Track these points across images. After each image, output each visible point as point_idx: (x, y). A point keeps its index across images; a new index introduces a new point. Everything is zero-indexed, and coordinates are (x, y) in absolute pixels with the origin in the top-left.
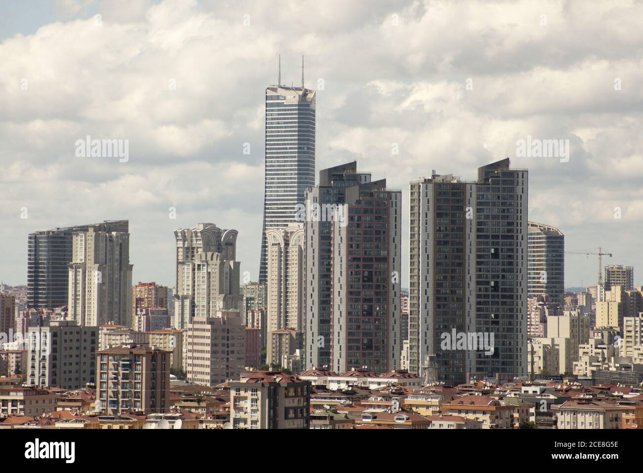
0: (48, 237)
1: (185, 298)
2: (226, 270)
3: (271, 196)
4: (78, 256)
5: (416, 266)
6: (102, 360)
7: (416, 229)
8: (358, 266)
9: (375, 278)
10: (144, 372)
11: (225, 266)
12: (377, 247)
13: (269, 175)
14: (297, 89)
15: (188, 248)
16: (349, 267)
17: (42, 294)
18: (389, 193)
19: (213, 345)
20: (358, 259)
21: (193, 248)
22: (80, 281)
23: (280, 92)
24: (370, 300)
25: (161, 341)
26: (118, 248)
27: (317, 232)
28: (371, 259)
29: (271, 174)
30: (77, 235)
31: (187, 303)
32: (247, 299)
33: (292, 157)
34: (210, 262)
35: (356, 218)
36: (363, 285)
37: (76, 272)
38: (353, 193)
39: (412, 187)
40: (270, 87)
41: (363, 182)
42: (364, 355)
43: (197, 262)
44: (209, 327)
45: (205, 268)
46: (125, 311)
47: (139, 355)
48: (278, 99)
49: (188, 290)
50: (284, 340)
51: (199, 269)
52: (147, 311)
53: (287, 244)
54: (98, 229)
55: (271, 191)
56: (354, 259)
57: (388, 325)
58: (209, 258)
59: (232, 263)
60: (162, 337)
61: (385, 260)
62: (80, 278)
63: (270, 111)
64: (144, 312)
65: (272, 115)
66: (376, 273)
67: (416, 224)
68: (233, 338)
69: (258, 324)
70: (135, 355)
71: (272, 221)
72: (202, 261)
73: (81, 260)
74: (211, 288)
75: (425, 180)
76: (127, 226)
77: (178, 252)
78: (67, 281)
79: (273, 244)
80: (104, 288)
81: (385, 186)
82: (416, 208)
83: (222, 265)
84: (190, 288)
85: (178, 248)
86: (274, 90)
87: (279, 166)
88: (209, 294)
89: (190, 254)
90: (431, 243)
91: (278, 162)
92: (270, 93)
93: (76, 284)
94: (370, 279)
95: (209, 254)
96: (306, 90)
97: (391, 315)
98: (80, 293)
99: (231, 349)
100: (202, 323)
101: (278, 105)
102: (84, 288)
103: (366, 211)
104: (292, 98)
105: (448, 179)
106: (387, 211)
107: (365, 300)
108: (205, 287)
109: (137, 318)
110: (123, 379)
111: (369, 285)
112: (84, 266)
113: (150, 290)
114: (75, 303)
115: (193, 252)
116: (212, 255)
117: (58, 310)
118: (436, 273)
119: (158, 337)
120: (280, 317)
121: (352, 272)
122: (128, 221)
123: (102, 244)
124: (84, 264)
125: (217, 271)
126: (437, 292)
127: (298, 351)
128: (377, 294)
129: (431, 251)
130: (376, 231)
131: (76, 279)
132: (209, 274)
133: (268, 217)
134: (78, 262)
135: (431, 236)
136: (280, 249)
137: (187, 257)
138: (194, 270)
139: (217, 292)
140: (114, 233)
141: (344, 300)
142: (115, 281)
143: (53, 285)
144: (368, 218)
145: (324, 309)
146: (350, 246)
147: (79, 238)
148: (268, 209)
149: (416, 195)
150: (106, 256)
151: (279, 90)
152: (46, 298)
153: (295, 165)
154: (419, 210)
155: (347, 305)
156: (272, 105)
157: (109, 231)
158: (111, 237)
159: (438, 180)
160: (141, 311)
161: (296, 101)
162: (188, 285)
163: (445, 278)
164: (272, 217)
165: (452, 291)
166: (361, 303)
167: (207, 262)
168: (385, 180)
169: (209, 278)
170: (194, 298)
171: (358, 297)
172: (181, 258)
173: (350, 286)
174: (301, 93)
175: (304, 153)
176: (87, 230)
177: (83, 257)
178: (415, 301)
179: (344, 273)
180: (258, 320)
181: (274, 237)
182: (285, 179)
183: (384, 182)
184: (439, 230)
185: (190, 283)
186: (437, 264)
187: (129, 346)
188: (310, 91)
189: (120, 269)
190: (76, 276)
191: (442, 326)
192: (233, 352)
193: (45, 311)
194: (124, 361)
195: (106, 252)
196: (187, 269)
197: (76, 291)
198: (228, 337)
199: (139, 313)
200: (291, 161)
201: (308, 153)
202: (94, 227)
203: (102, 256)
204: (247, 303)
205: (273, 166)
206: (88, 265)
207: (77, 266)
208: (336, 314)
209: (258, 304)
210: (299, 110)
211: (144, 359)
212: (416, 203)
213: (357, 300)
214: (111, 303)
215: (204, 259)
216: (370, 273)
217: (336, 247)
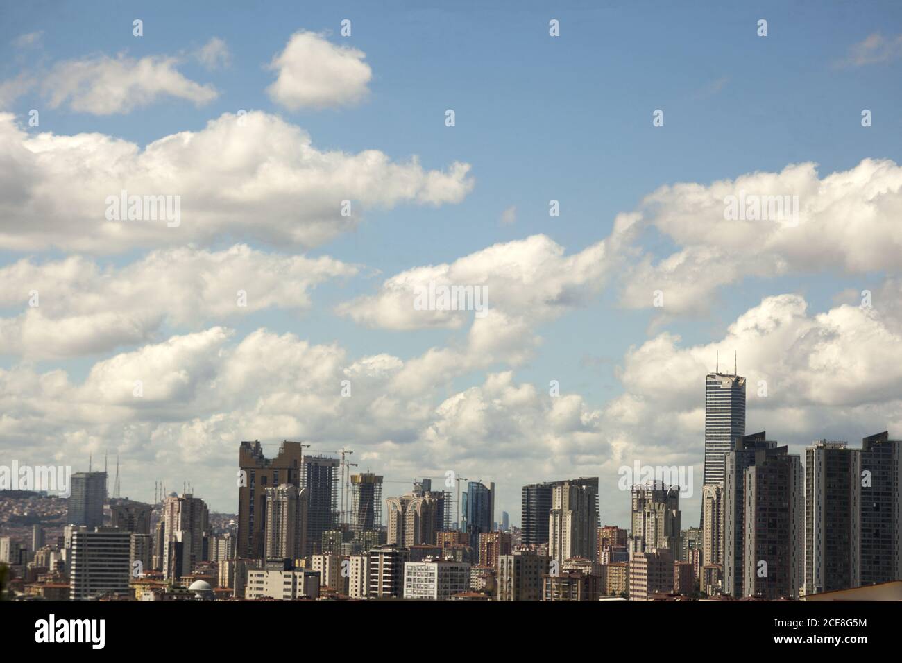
0: (537, 490)
1: (637, 538)
2: (670, 517)
3: (710, 460)
4: (557, 504)
5: (810, 516)
6: (547, 582)
7: (811, 486)
8: (765, 515)
9: (778, 524)
10: (579, 592)
11: (669, 514)
12: (780, 500)
13: (708, 443)
14: (731, 376)
15: (640, 499)
16: (757, 515)
17: (532, 533)
18: (790, 457)
19: (649, 575)
20: (765, 509)
21: (645, 499)
22: (558, 524)
23: (718, 379)
24: (775, 542)
25: (617, 572)
26: (587, 499)
27: (733, 487)
28: (775, 510)
29: (710, 443)
30: (556, 488)
31: (639, 542)
32: (690, 541)
33: (727, 429)
34: (657, 510)
35: (763, 476)
36: (769, 530)
37: (555, 517)
38: (761, 456)
39: (808, 452)
40: (709, 374)
41: (770, 448)
42: (769, 585)
43: (647, 511)
44: (646, 560)
45: (654, 515)
46: (592, 547)
47: (575, 579)
48: (716, 384)
49: (640, 532)
50: (713, 573)
51: (649, 516)
52: (610, 548)
53: (719, 498)
54: (571, 483)
55: (710, 456)
56: (761, 509)
57: (789, 562)
58: (656, 508)
59: (674, 512)
60: (617, 568)
61: (786, 510)
62: (558, 521)
63: (709, 393)
64: (608, 549)
65: (711, 396)
66: (779, 520)
67: (810, 482)
68: (665, 570)
69: (697, 560)
70: (573, 578)
71: (710, 480)
72: (651, 510)
73: (559, 507)
74: (658, 531)
75: (818, 447)
76: (597, 482)
77: (633, 502)
78: (548, 524)
79: (708, 498)
80: (576, 529)
81: (786, 451)
82: (811, 469)
83: (667, 513)
84: (642, 531)
85: (633, 499)
86: (713, 377)
87: (716, 436)
88: (656, 536)
89: (642, 504)
90: (822, 497)
91: (716, 433)
92: (710, 379)
93: (554, 525)
94: (775, 525)
95: (657, 504)
96: (738, 377)
97: (791, 554)
98: (558, 533)
99: (663, 578)
100: (641, 557)
101: (716, 388)
102: (561, 529)
103: (771, 471)
104: (726, 384)
105: (837, 446)
106: (788, 471)
107: (770, 542)
108: (653, 530)
109: (603, 553)
110: (563, 597)
111: (773, 530)
112: (561, 512)
113: (613, 532)
114: (554, 541)
115: (645, 503)
116: (659, 505)
117: (542, 546)
118: (826, 521)
119: (614, 568)
120: (713, 555)
121: (760, 520)
122: (597, 479)
123: (575, 495)
124: (561, 510)
125: (663, 518)
126: (827, 536)
127: (720, 582)
128: (780, 537)
129: (822, 503)
130: (779, 487)
131: (555, 522)
132: (656, 520)
133: (707, 476)
134: (557, 508)
135: (823, 492)
136: (713, 501)
137: (640, 506)
138: (644, 516)
139: (663, 534)
140: (584, 487)
141: (753, 542)
142: (584, 524)
143: (541, 527)
144: (773, 477)
145: (739, 548)
146: (758, 499)
147: (557, 490)
148: (708, 470)
149: (810, 459)
150: (578, 504)
151: (717, 377)
152: (535, 536)
153: (729, 436)
154: (813, 470)
155: (756, 546)
156: (711, 388)
157: (581, 485)
158: (582, 489)
159: (829, 447)
160: (606, 548)
161: (730, 386)
162: (640, 529)
163: (834, 525)
164: (710, 476)
165: (839, 536)
166: (767, 544)
167: (655, 510)
168: (786, 446)
169: (656, 523)
170: (644, 539)
171: (764, 539)
172: (635, 507)
173: (758, 530)
174: (734, 379)
175: (736, 426)
176: (564, 484)
177: (560, 505)
178: (810, 544)
179: (753, 520)
180: (697, 558)
181: (709, 492)
182: (721, 446)
183: (785, 448)
184: (829, 487)
185: (642, 527)
186: (827, 514)
187: (568, 572)
188: (742, 378)
189: (589, 515)
190: (555, 519)
191: (831, 564)
192: (664, 581)
193: (533, 546)
194: (564, 583)
195: (578, 501)
196: (640, 516)
197: (554, 531)
198: (661, 569)
199: (604, 550)
200: (726, 433)
201: (739, 426)
202: (569, 481)
203: (575, 505)
204: (689, 545)
205: (711, 436)
206: (564, 511)
207: (556, 512)
208: (747, 553)
209: (698, 545)
210: (732, 392)
211: (579, 581)
212: (810, 465)
213: (764, 542)
214: (581, 541)
215: (652, 508)
216: (775, 521)
217: (747, 499)
